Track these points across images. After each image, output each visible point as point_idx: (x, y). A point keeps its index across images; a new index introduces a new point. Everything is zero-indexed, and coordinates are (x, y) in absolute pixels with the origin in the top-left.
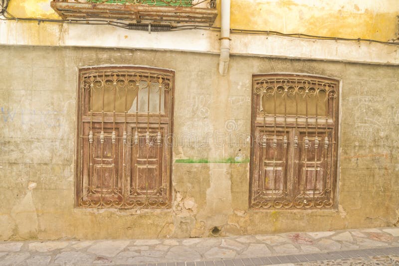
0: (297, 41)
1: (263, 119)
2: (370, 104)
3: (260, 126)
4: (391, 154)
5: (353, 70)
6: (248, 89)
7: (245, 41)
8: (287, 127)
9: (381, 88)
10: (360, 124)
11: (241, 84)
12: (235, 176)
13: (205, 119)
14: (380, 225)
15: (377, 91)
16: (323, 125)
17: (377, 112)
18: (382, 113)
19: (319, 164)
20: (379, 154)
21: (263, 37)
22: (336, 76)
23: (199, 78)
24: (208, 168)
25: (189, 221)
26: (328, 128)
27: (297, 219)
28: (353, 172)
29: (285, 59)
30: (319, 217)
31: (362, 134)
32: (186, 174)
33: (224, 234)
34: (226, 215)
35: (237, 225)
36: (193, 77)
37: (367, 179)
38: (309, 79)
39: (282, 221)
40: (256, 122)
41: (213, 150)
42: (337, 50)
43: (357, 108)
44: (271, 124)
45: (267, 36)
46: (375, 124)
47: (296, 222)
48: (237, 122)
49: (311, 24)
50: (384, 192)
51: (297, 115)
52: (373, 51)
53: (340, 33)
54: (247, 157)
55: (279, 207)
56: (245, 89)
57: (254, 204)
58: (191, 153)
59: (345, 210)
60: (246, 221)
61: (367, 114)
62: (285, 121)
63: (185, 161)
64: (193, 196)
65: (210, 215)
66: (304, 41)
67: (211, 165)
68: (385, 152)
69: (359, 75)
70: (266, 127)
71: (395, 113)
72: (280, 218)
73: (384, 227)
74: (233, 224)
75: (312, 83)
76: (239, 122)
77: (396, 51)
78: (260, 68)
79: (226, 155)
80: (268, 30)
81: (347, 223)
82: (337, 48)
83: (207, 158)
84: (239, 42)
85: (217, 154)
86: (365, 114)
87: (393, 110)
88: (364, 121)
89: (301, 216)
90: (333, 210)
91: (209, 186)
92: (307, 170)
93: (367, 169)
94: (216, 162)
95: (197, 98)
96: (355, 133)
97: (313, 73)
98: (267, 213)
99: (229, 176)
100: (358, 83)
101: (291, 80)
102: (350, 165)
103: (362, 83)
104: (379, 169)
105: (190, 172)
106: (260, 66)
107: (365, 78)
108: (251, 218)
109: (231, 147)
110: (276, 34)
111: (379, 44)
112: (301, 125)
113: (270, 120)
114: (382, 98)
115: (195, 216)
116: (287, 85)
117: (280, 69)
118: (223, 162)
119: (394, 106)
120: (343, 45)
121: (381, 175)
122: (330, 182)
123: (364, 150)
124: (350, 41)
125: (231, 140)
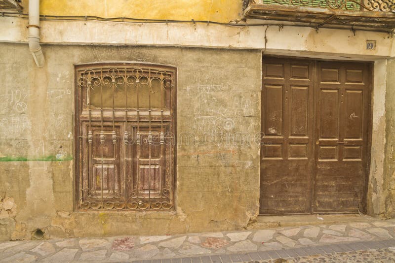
0: (120, 25)
1: (88, 113)
2: (213, 93)
3: (86, 121)
4: (240, 150)
5: (190, 55)
6: (68, 81)
7: (60, 28)
8: (115, 122)
9: (226, 76)
10: (200, 117)
11: (60, 75)
12: (57, 175)
13: (23, 115)
14: (228, 229)
15: (221, 79)
16: (159, 118)
17: (221, 103)
18: (228, 104)
19: (157, 161)
20: (224, 150)
21: (81, 23)
22: (170, 63)
23: (14, 70)
24: (27, 166)
25: (8, 223)
26: (164, 122)
27: (128, 222)
28: (193, 170)
29: (111, 47)
30: (154, 220)
31: (204, 127)
32: (3, 173)
33: (47, 236)
34: (49, 216)
35: (61, 227)
36: (7, 70)
37: (210, 178)
38: (140, 68)
39: (112, 224)
40: (81, 116)
41: (32, 147)
42: (168, 34)
43: (196, 98)
44: (98, 118)
45: (86, 23)
46: (219, 116)
47: (128, 225)
48: (57, 117)
49: (137, 6)
50: (232, 191)
51: (127, 107)
52: (211, 33)
53: (172, 15)
54: (69, 155)
55: (111, 208)
56: (64, 81)
57: (82, 205)
58: (8, 150)
59: (184, 212)
60: (71, 223)
61: (209, 104)
62: (114, 114)
63: (3, 160)
64: (12, 197)
65: (31, 216)
66: (128, 26)
67: (31, 163)
68: (232, 148)
69: (199, 61)
70: (92, 121)
71: (243, 104)
72: (109, 220)
73: (232, 230)
74: (57, 225)
75: (144, 72)
76: (60, 117)
77: (239, 33)
78: (81, 57)
79: (46, 153)
80: (86, 15)
81: (187, 226)
82: (168, 31)
83: (26, 156)
84: (53, 29)
85: (36, 152)
86: (207, 106)
87: (240, 100)
88: (205, 114)
89: (133, 219)
90: (171, 213)
91: (29, 186)
92: (144, 168)
93: (211, 166)
94: (36, 160)
95: (12, 92)
96: (195, 127)
97: (143, 61)
98: (94, 214)
99: (50, 175)
100: (197, 70)
101: (120, 70)
102: (189, 163)
103: (203, 69)
104: (225, 166)
105: (8, 171)
106: (82, 56)
107: (205, 64)
108: (77, 220)
109: (52, 143)
110: (95, 19)
111: (219, 25)
112: (132, 118)
113: (96, 113)
114: (228, 86)
115: (14, 218)
116: (114, 75)
117: (104, 58)
118: (43, 160)
119: (242, 95)
120: (176, 28)
121: (228, 173)
122: (169, 181)
123: (206, 145)
124: (183, 24)
125: (51, 136)
